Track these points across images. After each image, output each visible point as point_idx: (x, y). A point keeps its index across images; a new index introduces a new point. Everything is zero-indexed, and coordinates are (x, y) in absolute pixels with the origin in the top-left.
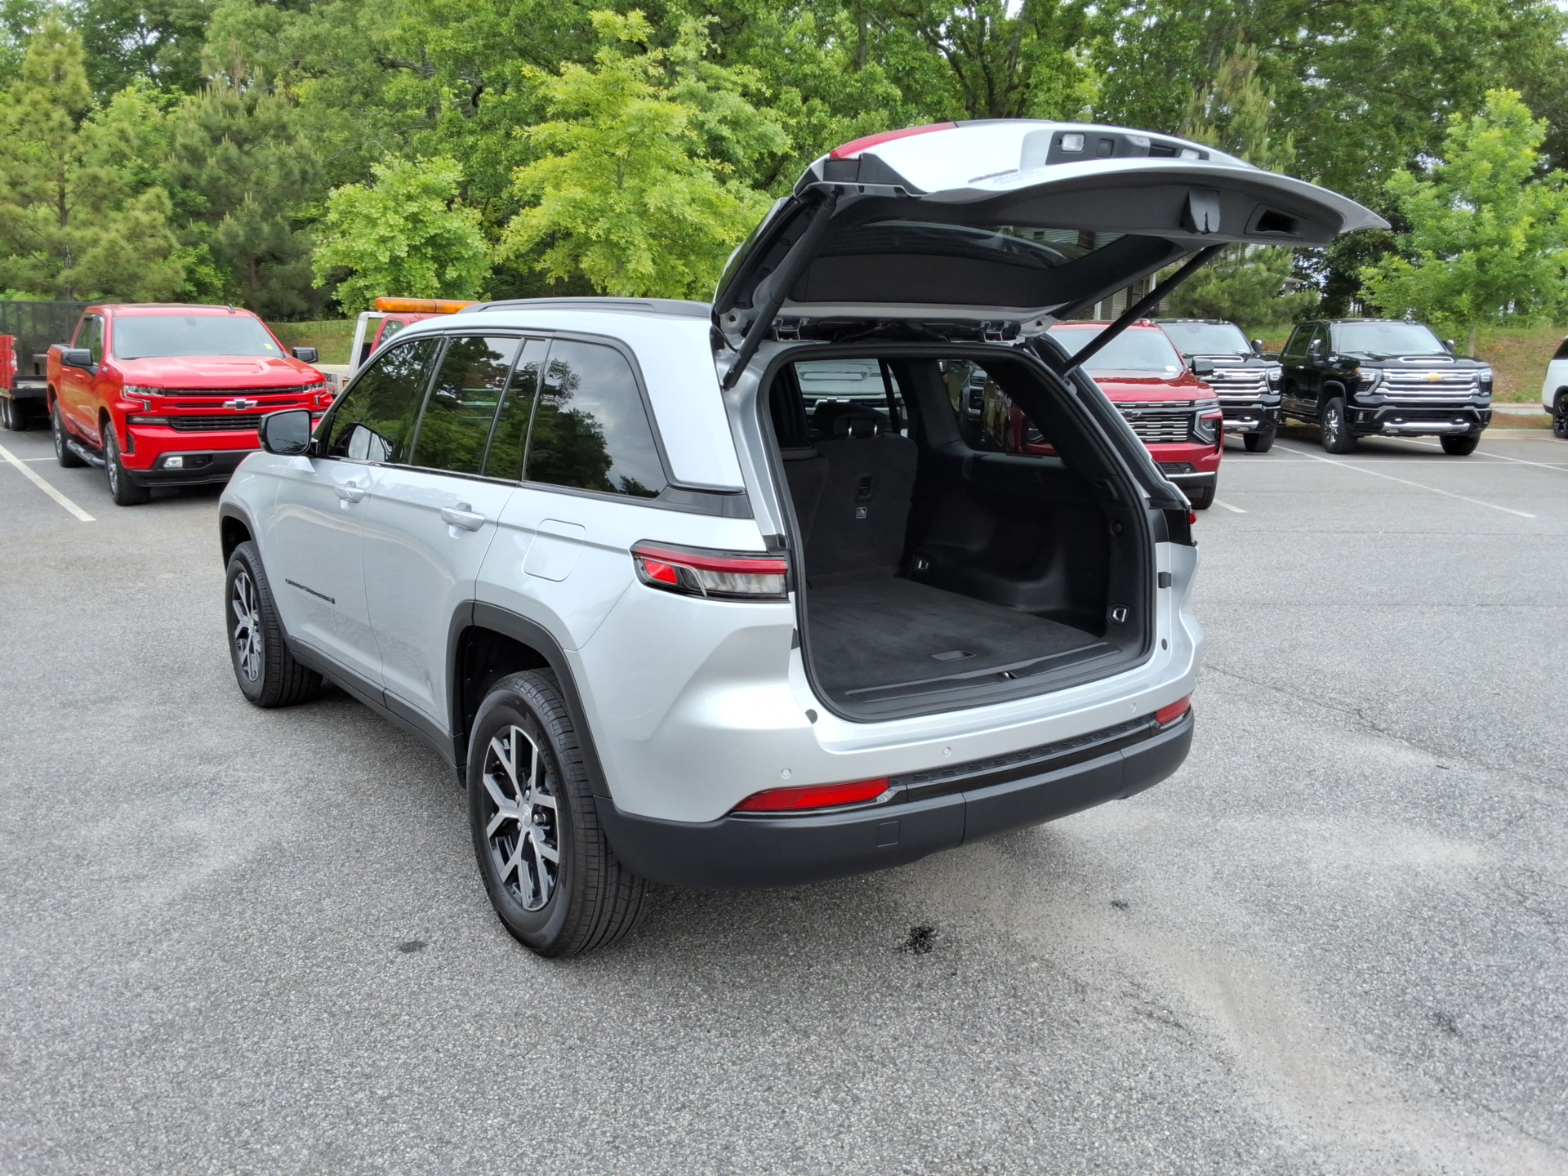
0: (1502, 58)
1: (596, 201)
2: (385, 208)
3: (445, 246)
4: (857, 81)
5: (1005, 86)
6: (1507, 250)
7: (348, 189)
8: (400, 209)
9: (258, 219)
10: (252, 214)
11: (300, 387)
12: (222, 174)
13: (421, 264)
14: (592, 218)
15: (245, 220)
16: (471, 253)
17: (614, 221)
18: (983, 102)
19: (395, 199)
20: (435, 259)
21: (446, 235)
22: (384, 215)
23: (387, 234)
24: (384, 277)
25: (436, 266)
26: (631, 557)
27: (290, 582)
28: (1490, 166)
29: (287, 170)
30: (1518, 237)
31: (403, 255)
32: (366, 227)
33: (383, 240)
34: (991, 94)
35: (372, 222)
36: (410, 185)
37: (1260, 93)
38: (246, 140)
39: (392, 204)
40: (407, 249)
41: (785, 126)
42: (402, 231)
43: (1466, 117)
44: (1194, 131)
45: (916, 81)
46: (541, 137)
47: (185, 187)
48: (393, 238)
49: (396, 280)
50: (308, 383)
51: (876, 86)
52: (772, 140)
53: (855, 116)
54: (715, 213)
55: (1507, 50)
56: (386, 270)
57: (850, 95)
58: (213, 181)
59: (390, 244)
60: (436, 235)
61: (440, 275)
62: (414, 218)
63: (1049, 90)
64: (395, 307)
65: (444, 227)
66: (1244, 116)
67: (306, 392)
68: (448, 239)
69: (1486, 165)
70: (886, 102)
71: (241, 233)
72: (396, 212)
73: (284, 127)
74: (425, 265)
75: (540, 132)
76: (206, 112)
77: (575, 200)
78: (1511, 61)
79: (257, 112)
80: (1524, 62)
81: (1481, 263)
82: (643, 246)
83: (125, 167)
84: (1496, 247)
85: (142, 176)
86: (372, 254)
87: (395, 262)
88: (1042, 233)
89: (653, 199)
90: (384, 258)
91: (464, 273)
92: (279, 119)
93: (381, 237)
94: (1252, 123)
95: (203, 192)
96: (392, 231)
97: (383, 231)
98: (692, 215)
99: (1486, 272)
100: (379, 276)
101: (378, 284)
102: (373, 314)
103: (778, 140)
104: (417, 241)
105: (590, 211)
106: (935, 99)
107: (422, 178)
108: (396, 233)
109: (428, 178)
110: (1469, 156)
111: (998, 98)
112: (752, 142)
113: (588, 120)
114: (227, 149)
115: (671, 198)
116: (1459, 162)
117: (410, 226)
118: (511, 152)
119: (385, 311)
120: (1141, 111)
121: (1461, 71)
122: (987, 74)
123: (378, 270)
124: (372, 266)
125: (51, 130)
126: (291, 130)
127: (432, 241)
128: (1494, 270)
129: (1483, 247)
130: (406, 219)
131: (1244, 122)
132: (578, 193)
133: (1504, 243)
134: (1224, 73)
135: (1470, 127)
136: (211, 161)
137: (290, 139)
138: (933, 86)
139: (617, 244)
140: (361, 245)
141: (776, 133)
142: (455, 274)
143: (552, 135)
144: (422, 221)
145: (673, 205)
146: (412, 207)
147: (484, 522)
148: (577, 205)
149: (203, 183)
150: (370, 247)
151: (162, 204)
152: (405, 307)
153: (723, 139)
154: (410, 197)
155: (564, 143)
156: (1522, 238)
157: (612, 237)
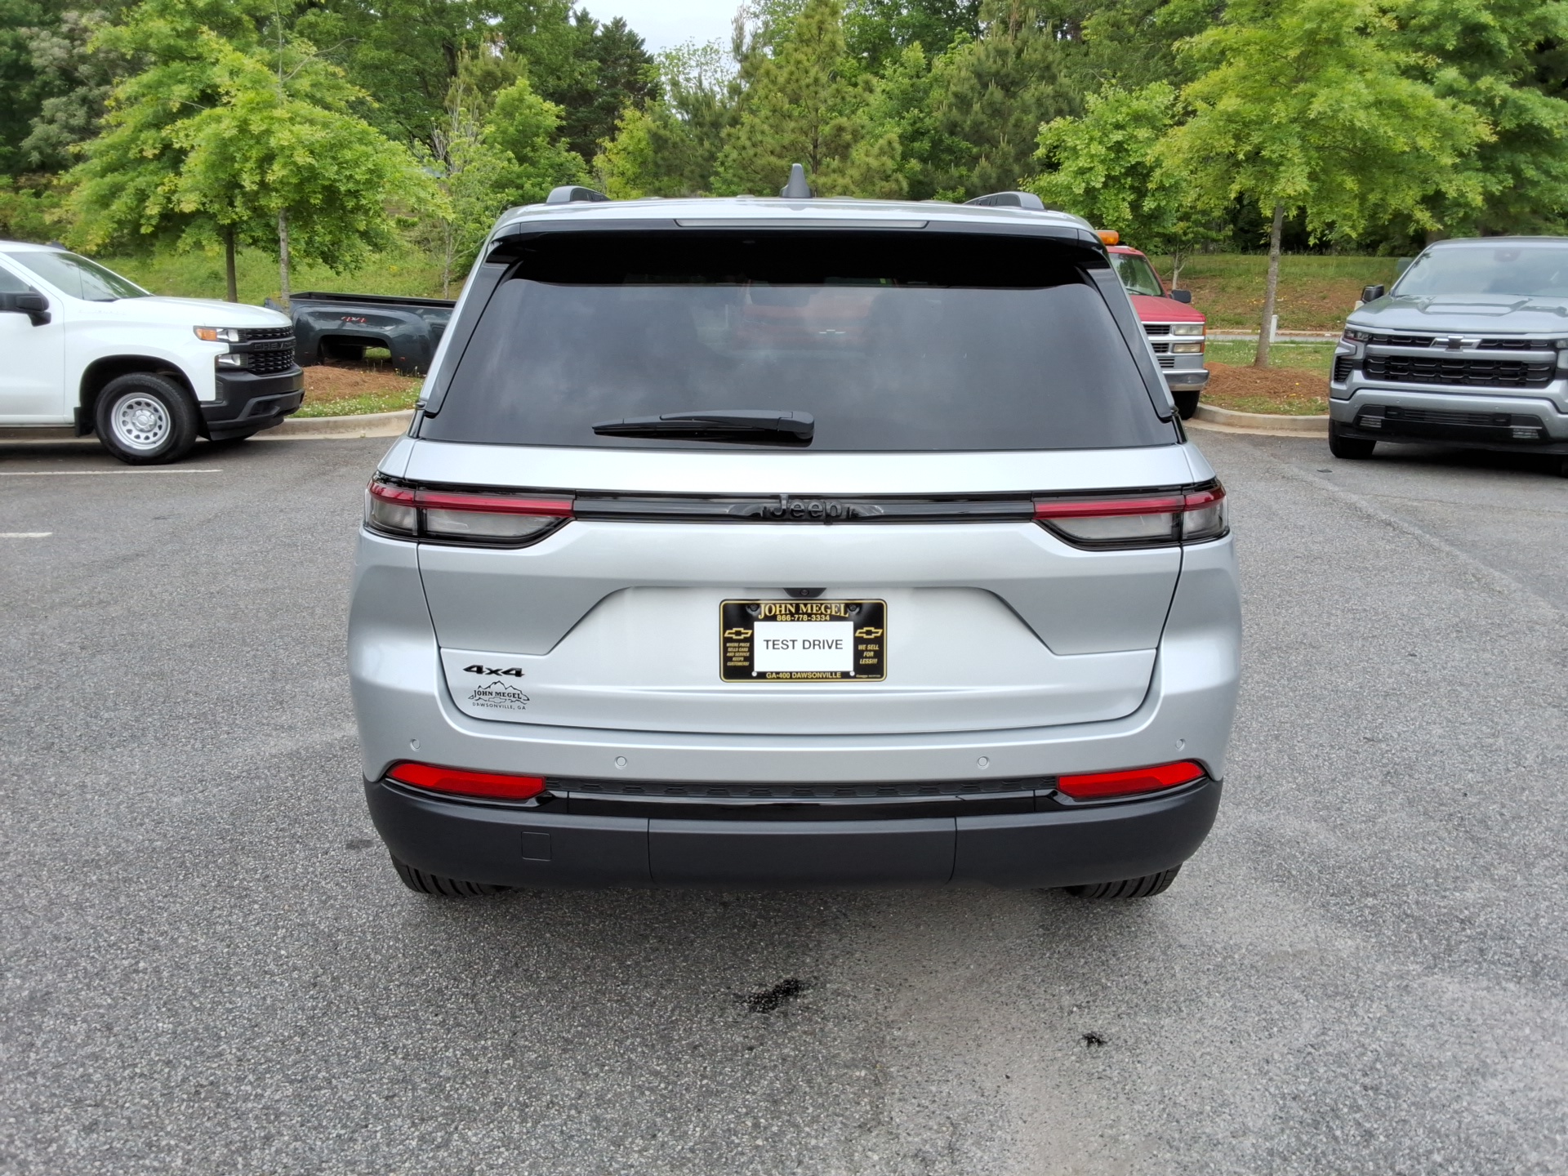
2: (1091, 138)
3: (1146, 175)
7: (1058, 123)
8: (1106, 139)
9: (1011, 160)
10: (1005, 156)
12: (984, 118)
13: (1116, 195)
15: (999, 162)
16: (1172, 181)
17: (1270, 133)
19: (1103, 129)
20: (1132, 189)
21: (1148, 163)
22: (1088, 145)
23: (1086, 165)
25: (1133, 197)
29: (1043, 110)
31: (1099, 186)
33: (1081, 172)
36: (1121, 113)
38: (1013, 83)
39: (1097, 134)
40: (1103, 180)
42: (1102, 162)
46: (1205, 45)
47: (952, 133)
48: (1091, 169)
52: (1555, 22)
58: (977, 125)
59: (1087, 176)
60: (1138, 163)
61: (1135, 207)
62: (1119, 148)
65: (1147, 155)
68: (1150, 167)
71: (994, 175)
72: (1100, 143)
73: (1048, 67)
74: (1121, 196)
76: (979, 59)
77: (1227, 113)
79: (1024, 55)
82: (1301, 160)
83: (904, 118)
85: (918, 125)
86: (1069, 188)
87: (1090, 192)
89: (1319, 104)
90: (1079, 189)
91: (1163, 203)
92: (1044, 59)
93: (1080, 168)
95: (966, 138)
96: (1092, 162)
97: (1083, 162)
104: (1117, 171)
107: (1135, 105)
108: (1096, 164)
109: (1138, 105)
114: (992, 94)
115: (1341, 101)
117: (1112, 156)
123: (1073, 203)
124: (1068, 198)
125: (808, 86)
126: (1054, 70)
127: (1132, 170)
130: (1109, 149)
136: (976, 107)
137: (1052, 79)
139: (1269, 161)
140: (1060, 178)
142: (1153, 205)
144: (1126, 150)
145: (1341, 109)
146: (1118, 136)
149: (967, 129)
150: (1067, 180)
151: (893, 149)
153: (1484, 27)
154: (1118, 126)
157: (1263, 153)
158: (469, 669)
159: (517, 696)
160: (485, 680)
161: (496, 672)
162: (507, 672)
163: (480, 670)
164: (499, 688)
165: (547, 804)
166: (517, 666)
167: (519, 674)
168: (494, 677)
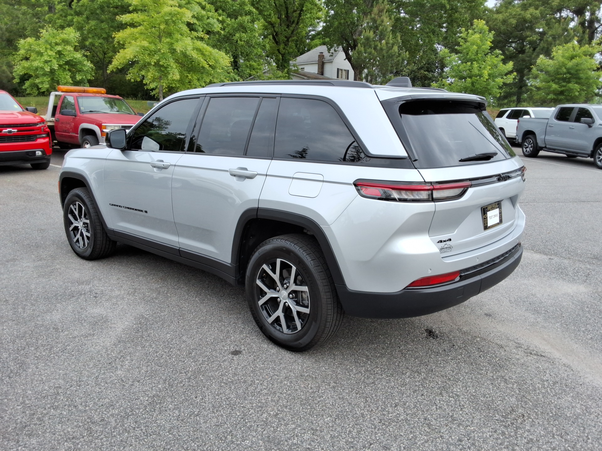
0: (469, 10)
1: (153, 47)
2: (46, 48)
3: (75, 65)
4: (237, 4)
5: (292, 10)
6: (482, 78)
7: (29, 40)
8: (53, 49)
11: (36, 124)
13: (63, 72)
14: (152, 53)
16: (87, 68)
17: (161, 56)
18: (284, 17)
19: (50, 44)
20: (69, 70)
21: (75, 60)
22: (46, 51)
23: (48, 59)
24: (47, 78)
25: (70, 73)
26: (354, 186)
27: (112, 205)
28: (476, 47)
30: (486, 73)
31: (56, 68)
32: (38, 56)
33: (46, 62)
34: (287, 13)
35: (40, 54)
36: (56, 39)
37: (388, 18)
39: (48, 46)
40: (57, 66)
41: (218, 20)
42: (54, 58)
43: (467, 30)
44: (365, 32)
45: (261, 6)
46: (127, 20)
48: (51, 61)
49: (52, 79)
50: (38, 122)
51: (245, 7)
52: (213, 25)
53: (236, 19)
54: (202, 54)
55: (470, 7)
56: (47, 75)
57: (234, 10)
59: (49, 64)
60: (70, 60)
61: (72, 78)
62: (59, 53)
63: (311, 13)
64: (67, 90)
65: (73, 57)
66: (383, 26)
67: (38, 126)
68: (76, 62)
69: (475, 47)
70: (249, 13)
72: (51, 50)
74: (65, 73)
75: (125, 18)
77: (144, 47)
78: (472, 10)
80: (476, 11)
81: (473, 84)
82: (174, 67)
84: (478, 77)
87: (52, 71)
88: (304, 68)
89: (179, 47)
90: (48, 69)
91: (84, 77)
93: (45, 60)
94: (386, 29)
96: (50, 58)
97: (46, 58)
98: (195, 55)
99: (474, 86)
100: (45, 78)
101: (44, 81)
102: (57, 93)
103: (215, 26)
104: (61, 63)
105: (151, 51)
106: (268, 13)
107: (62, 36)
108: (52, 59)
109: (64, 37)
110: (468, 44)
111: (290, 15)
112: (205, 26)
113: (146, 13)
115: (186, 47)
116: (465, 46)
117: (58, 56)
118: (90, 25)
119: (63, 92)
120: (344, 23)
121: (454, 13)
122: (286, 5)
123: (44, 75)
124: (41, 73)
127: (67, 63)
128: (477, 86)
129: (473, 78)
130: (56, 53)
131: (383, 29)
132: (145, 44)
133: (481, 76)
134: (375, 10)
135: (468, 33)
138: (267, 8)
139: (163, 66)
140: (36, 64)
141: (215, 23)
142: (80, 78)
143: (132, 19)
144: (63, 54)
145: (187, 50)
146: (59, 48)
147: (258, 174)
148: (145, 49)
150: (41, 65)
152: (71, 90)
154: (57, 44)
155: (138, 22)
156: (487, 74)
157: (160, 63)
158: (438, 242)
159: (450, 248)
160: (443, 244)
161: (445, 241)
162: (448, 241)
163: (441, 241)
164: (446, 246)
165: (462, 278)
166: (449, 238)
167: (450, 240)
168: (445, 243)
